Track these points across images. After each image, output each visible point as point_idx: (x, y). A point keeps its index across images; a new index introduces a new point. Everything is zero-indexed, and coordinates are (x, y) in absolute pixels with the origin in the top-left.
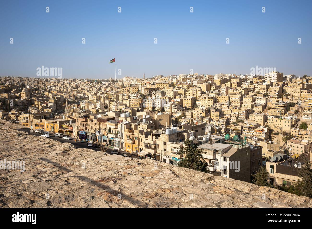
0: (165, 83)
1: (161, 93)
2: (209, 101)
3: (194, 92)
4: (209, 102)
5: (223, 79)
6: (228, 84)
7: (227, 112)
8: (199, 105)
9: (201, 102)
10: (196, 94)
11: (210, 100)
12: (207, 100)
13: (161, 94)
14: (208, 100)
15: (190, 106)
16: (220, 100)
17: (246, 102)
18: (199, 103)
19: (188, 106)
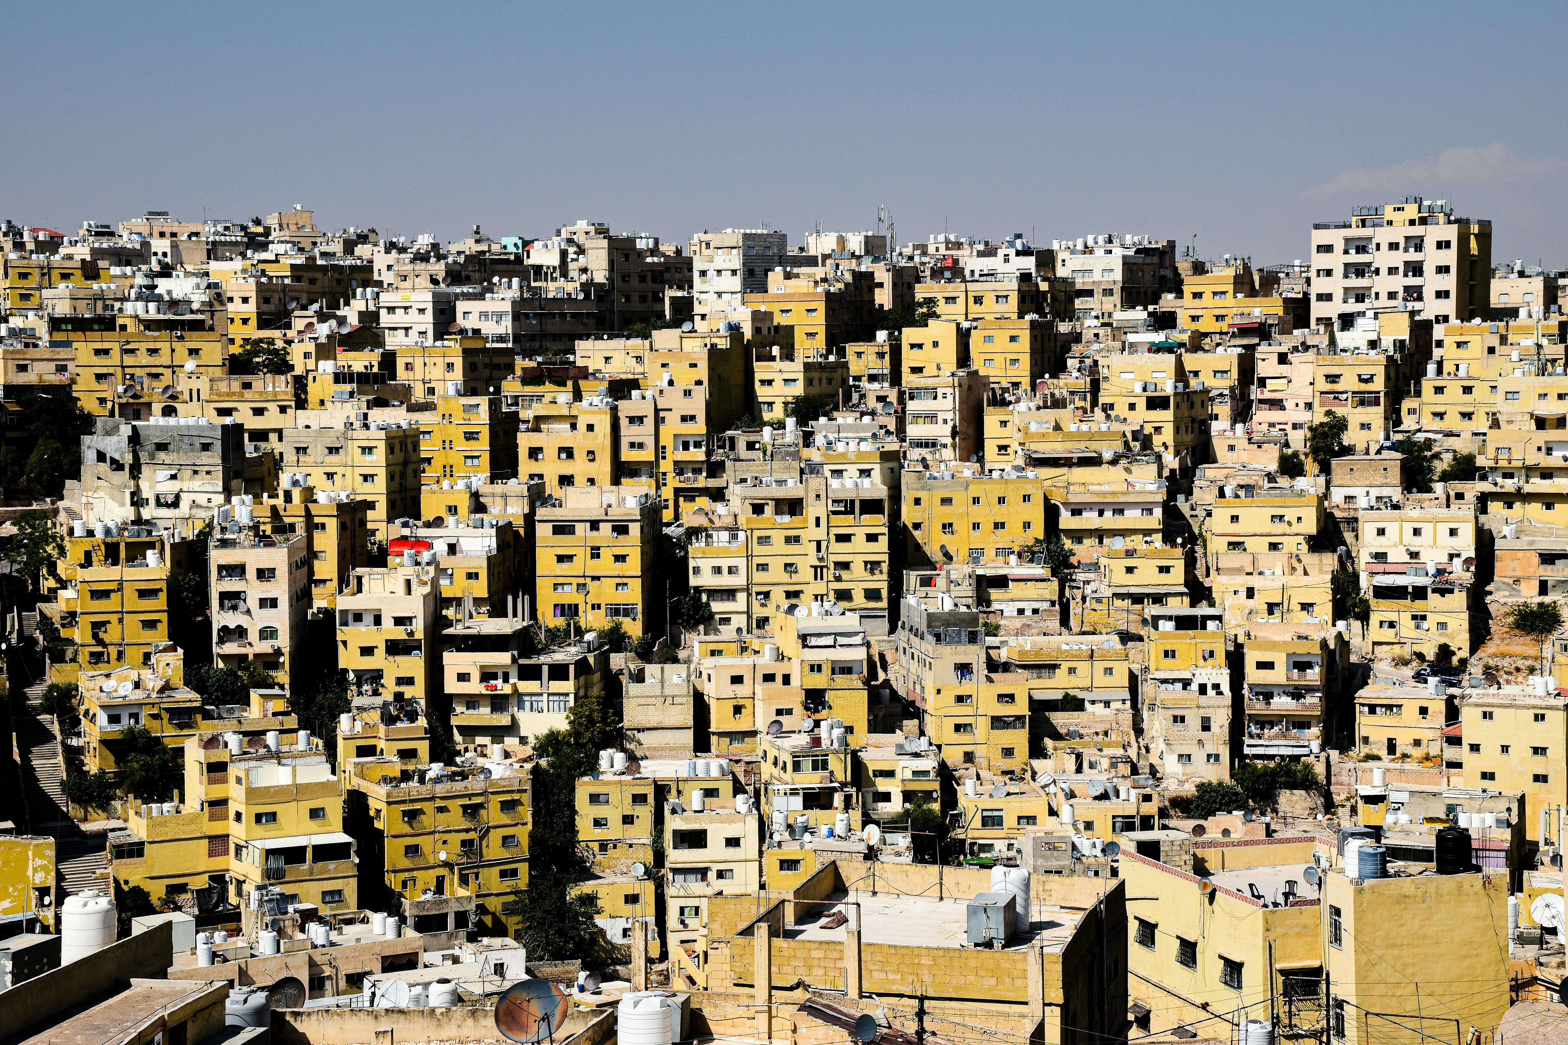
0: (170, 325)
1: (218, 446)
2: (844, 538)
3: (627, 433)
4: (839, 551)
5: (846, 285)
6: (928, 346)
7: (1083, 667)
8: (729, 594)
9: (749, 557)
10: (648, 455)
11: (860, 534)
12: (820, 533)
13: (214, 458)
14: (835, 531)
15: (628, 612)
16: (947, 527)
17: (1249, 543)
18: (725, 571)
19: (603, 607)
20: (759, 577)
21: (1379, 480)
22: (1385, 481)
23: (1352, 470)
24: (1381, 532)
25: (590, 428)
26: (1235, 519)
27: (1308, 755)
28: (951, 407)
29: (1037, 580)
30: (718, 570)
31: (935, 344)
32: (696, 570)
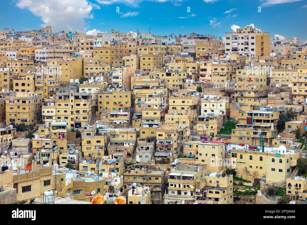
2: (78, 105)
4: (77, 108)
8: (51, 117)
9: (56, 109)
11: (82, 104)
12: (73, 104)
14: (76, 103)
16: (108, 103)
17: (177, 108)
18: (50, 112)
19: (20, 120)
20: (58, 113)
21: (214, 93)
22: (215, 94)
23: (208, 91)
24: (206, 105)
25: (28, 79)
26: (174, 102)
27: (169, 156)
28: (122, 75)
29: (124, 115)
30: (48, 112)
31: (132, 60)
32: (44, 112)
